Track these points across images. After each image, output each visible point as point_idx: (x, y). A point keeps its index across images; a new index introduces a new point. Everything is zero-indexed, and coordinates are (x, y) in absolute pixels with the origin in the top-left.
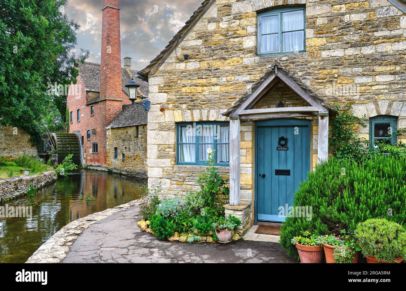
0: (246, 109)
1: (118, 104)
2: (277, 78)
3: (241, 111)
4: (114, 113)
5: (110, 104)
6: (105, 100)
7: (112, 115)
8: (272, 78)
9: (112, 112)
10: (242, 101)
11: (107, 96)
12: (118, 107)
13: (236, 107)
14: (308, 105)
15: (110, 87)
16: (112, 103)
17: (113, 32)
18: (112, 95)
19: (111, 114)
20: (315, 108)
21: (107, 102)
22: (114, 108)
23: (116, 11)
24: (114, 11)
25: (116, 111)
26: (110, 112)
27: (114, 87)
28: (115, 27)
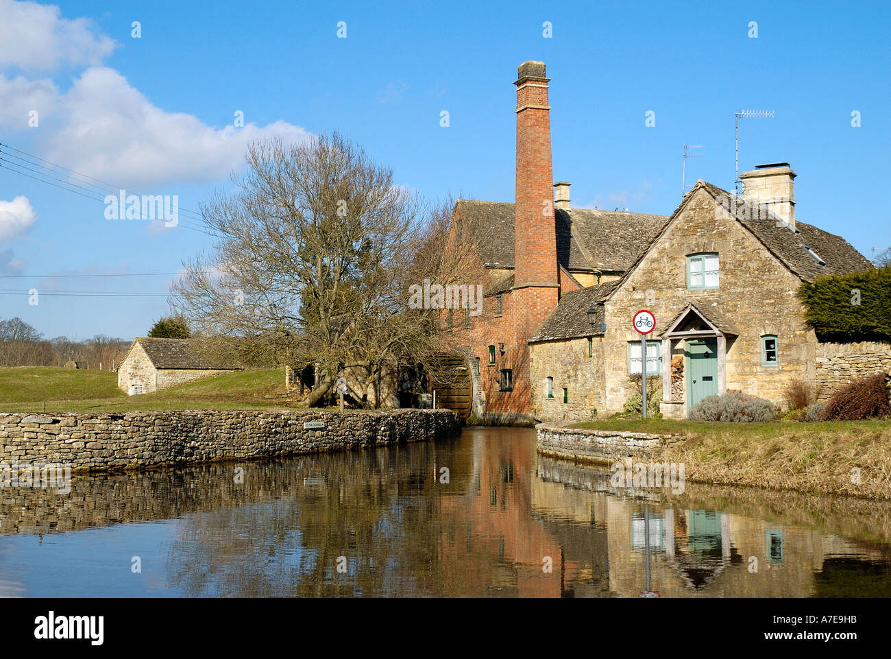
1: (550, 294)
2: (691, 311)
4: (542, 312)
5: (535, 293)
7: (539, 316)
8: (688, 311)
9: (540, 310)
11: (530, 279)
12: (549, 298)
13: (666, 331)
14: (710, 328)
16: (538, 291)
17: (538, 155)
18: (539, 277)
19: (538, 314)
20: (716, 331)
21: (530, 291)
22: (542, 302)
23: (544, 114)
24: (540, 114)
25: (546, 308)
26: (535, 310)
27: (542, 261)
28: (542, 144)
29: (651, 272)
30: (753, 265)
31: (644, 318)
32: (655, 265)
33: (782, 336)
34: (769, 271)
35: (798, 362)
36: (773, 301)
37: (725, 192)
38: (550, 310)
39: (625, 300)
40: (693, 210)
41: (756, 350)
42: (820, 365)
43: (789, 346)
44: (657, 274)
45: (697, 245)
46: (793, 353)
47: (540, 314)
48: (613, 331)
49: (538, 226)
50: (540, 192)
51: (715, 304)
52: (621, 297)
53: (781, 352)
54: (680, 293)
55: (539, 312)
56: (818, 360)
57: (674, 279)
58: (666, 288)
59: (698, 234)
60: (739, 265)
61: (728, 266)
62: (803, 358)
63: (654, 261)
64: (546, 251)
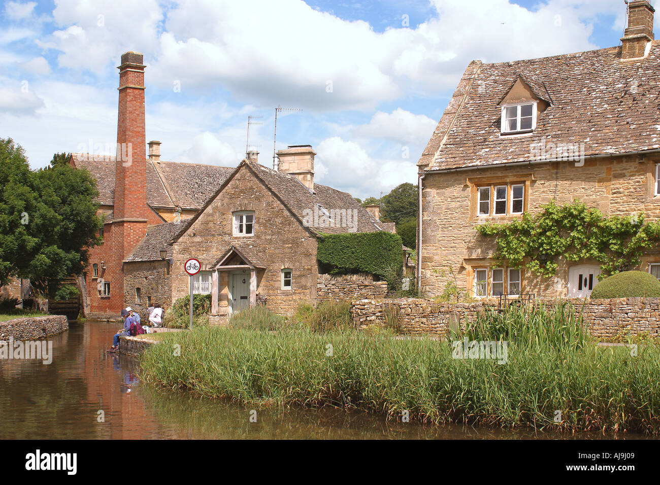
0: (221, 265)
1: (140, 227)
2: (234, 252)
3: (218, 267)
5: (129, 226)
6: (123, 222)
7: (132, 243)
8: (231, 252)
10: (218, 262)
11: (126, 216)
12: (140, 230)
13: (215, 265)
14: (246, 264)
15: (129, 202)
16: (132, 225)
17: (135, 123)
18: (133, 214)
19: (131, 241)
20: (250, 266)
21: (125, 225)
22: (135, 232)
23: (140, 92)
24: (137, 92)
25: (137, 237)
26: (129, 238)
27: (135, 202)
28: (138, 115)
29: (207, 223)
30: (279, 220)
31: (193, 264)
32: (210, 218)
33: (296, 270)
34: (289, 225)
35: (305, 287)
36: (290, 245)
37: (263, 166)
38: (140, 239)
39: (188, 242)
40: (239, 180)
41: (277, 279)
42: (320, 289)
43: (300, 276)
44: (211, 225)
45: (241, 205)
46: (303, 281)
47: (133, 242)
48: (179, 263)
49: (133, 177)
50: (136, 151)
51: (251, 247)
52: (184, 240)
53: (294, 280)
54: (227, 238)
55: (132, 240)
56: (319, 286)
57: (223, 229)
58: (218, 235)
59: (241, 197)
60: (269, 219)
61: (261, 220)
62: (309, 285)
63: (209, 215)
64: (138, 195)
